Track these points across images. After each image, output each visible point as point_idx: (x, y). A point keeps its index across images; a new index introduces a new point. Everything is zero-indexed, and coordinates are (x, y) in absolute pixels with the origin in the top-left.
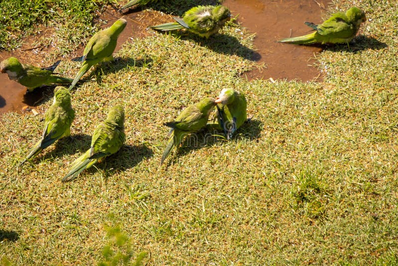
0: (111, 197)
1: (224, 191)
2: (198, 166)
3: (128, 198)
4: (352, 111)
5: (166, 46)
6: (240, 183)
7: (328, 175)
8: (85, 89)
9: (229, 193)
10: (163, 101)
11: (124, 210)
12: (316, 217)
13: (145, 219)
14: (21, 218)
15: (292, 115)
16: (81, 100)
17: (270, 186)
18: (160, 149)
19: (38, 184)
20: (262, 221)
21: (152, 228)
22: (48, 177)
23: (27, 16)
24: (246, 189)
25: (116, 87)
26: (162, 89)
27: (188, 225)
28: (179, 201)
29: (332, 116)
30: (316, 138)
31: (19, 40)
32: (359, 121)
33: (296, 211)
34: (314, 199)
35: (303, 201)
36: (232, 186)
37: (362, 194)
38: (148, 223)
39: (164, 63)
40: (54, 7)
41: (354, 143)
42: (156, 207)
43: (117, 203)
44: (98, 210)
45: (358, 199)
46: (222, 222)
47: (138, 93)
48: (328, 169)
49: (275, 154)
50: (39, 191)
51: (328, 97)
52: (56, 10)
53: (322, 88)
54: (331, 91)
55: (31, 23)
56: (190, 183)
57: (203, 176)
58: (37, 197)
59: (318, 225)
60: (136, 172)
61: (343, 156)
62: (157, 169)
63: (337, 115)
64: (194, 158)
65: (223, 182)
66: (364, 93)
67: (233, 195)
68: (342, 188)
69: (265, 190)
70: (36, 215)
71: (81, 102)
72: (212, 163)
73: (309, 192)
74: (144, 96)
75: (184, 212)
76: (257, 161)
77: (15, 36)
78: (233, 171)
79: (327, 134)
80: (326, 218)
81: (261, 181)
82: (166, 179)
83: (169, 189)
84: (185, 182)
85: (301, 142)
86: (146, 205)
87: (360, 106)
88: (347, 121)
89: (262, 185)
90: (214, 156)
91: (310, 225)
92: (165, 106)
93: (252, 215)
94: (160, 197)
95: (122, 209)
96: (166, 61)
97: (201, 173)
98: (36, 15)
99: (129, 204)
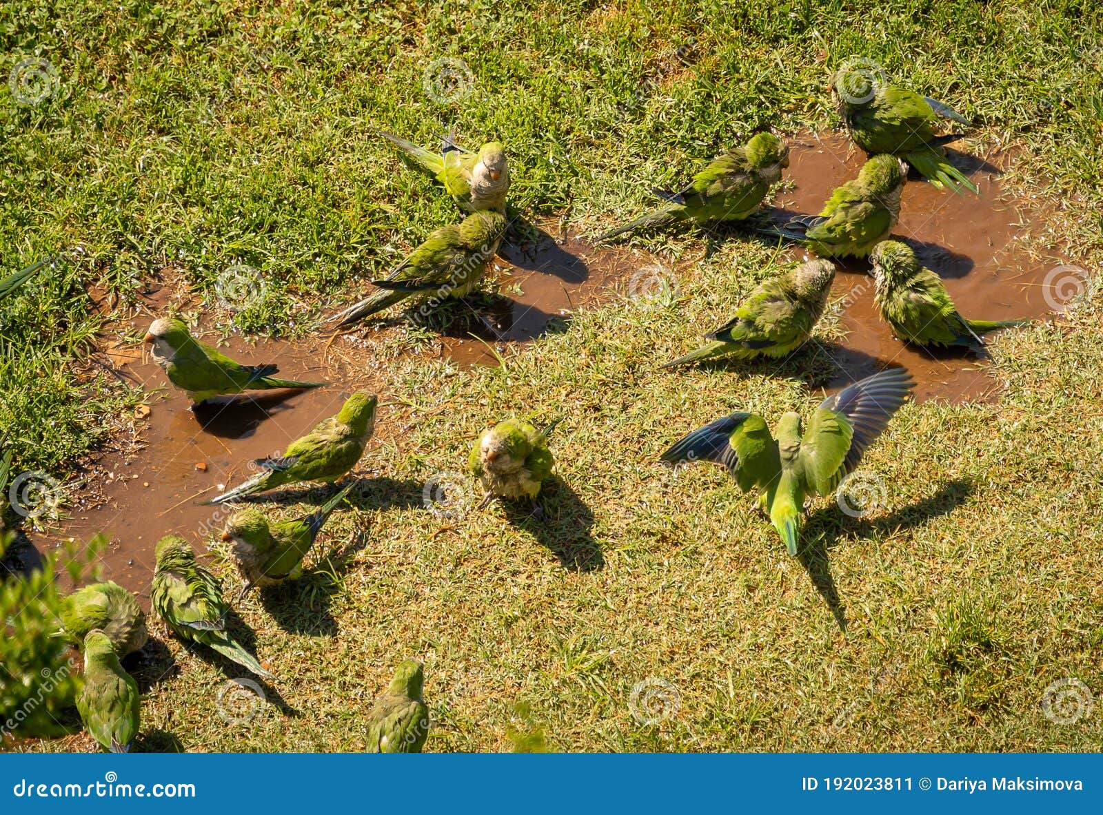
0: (524, 666)
1: (777, 649)
2: (718, 594)
3: (561, 669)
4: (1061, 468)
5: (646, 324)
6: (813, 632)
7: (1009, 613)
8: (463, 423)
9: (789, 655)
10: (640, 449)
11: (553, 694)
12: (984, 708)
13: (601, 713)
14: (322, 715)
15: (928, 477)
16: (455, 448)
17: (880, 639)
18: (633, 558)
19: (359, 638)
20: (863, 717)
21: (616, 735)
22: (381, 623)
23: (333, 259)
24: (826, 646)
25: (533, 419)
26: (636, 422)
27: (697, 727)
28: (677, 674)
29: (1020, 479)
30: (983, 528)
31: (315, 314)
32: (1079, 491)
33: (938, 694)
34: (978, 666)
35: (953, 672)
36: (794, 639)
37: (1086, 655)
38: (607, 724)
39: (642, 362)
40: (394, 238)
41: (1067, 539)
42: (625, 687)
43: (537, 679)
44: (495, 695)
45: (1076, 666)
46: (772, 719)
47: (583, 433)
48: (1008, 598)
49: (890, 566)
50: (362, 653)
51: (1007, 437)
52: (397, 248)
53: (994, 417)
54: (1016, 424)
55: (342, 275)
56: (701, 632)
57: (729, 616)
58: (356, 668)
59: (988, 725)
60: (580, 610)
61: (1042, 568)
62: (626, 603)
63: (1029, 477)
64: (710, 576)
65: (775, 629)
66: (1089, 426)
67: (797, 659)
68: (1041, 641)
69: (869, 646)
70: (356, 708)
71: (455, 453)
72: (751, 589)
73: (968, 649)
74: (595, 437)
75: (687, 698)
76: (850, 583)
77: (305, 306)
78: (797, 604)
79: (1006, 519)
80: (1005, 710)
81: (860, 626)
82: (647, 625)
83: (653, 647)
84: (689, 630)
85: (948, 537)
86: (601, 683)
87: (1080, 457)
88: (1052, 491)
89: (861, 636)
90: (753, 571)
91: (971, 724)
92: (643, 459)
93: (839, 703)
94: (635, 665)
95: (547, 692)
96: (645, 358)
97: (725, 611)
98: (352, 257)
99: (564, 682)
